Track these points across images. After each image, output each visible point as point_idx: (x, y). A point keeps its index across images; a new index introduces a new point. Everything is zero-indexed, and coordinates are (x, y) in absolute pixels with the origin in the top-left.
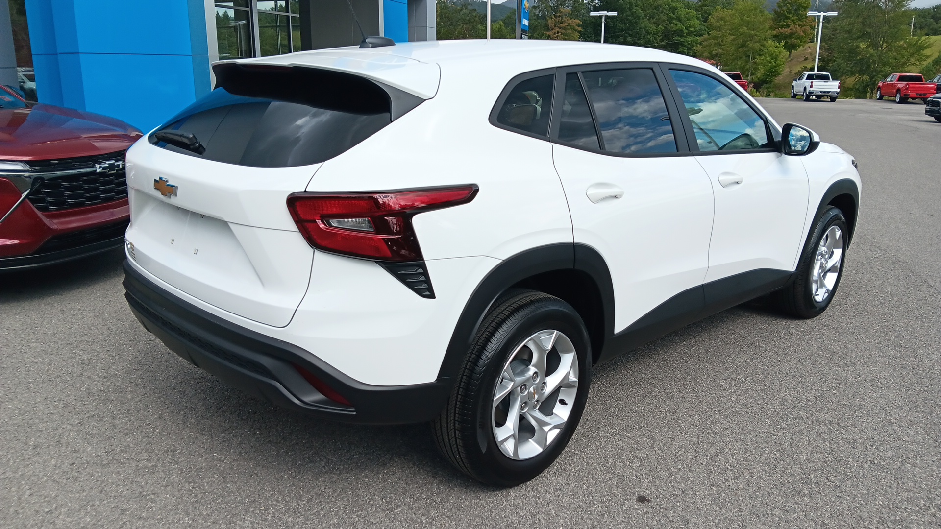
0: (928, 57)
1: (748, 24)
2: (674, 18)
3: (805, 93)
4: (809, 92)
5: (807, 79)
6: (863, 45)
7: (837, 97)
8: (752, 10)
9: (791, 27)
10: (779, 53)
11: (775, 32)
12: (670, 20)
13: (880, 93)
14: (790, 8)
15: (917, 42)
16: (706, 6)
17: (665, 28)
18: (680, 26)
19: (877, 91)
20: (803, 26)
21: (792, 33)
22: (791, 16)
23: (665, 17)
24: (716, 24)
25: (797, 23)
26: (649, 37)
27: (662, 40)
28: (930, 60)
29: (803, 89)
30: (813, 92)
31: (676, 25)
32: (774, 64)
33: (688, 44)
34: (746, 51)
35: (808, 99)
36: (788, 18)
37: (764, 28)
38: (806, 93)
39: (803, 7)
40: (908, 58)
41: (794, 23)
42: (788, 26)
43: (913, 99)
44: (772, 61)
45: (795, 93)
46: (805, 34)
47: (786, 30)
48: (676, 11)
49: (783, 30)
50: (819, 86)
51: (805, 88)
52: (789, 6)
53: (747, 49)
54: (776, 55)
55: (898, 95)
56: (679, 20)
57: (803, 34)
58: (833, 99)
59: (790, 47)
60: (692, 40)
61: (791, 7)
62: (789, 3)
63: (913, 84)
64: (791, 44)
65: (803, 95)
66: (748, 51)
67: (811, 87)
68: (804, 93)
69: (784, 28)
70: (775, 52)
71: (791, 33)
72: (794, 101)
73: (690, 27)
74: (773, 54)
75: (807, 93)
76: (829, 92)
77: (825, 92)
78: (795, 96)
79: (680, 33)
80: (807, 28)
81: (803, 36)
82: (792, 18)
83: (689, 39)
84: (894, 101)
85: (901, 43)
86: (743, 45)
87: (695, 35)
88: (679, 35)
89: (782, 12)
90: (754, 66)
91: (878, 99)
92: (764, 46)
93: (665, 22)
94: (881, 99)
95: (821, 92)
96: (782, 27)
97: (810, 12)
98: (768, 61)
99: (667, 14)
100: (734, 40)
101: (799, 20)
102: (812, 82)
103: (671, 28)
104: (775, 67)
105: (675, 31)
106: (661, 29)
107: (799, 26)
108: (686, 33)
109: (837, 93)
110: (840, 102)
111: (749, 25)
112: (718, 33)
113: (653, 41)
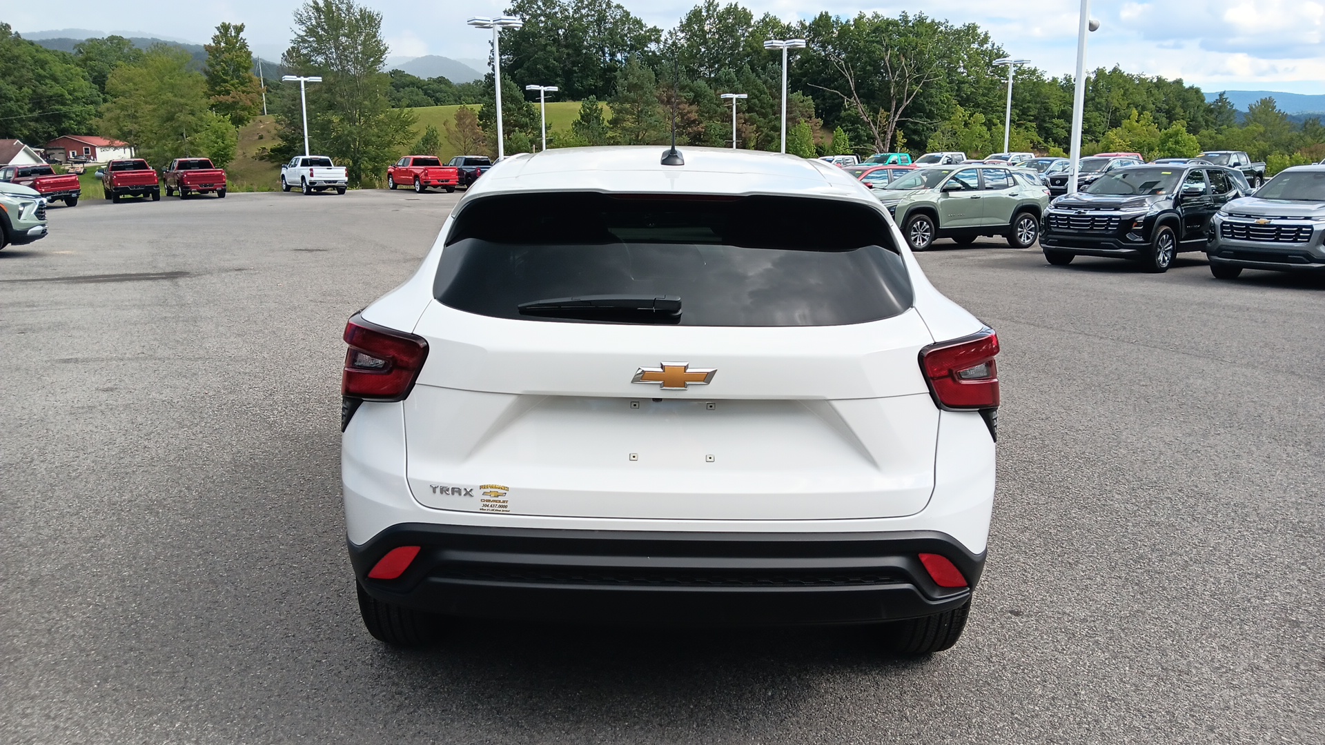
0: (414, 134)
1: (172, 87)
2: (45, 77)
3: (304, 184)
4: (310, 183)
5: (302, 165)
6: (335, 119)
7: (346, 187)
8: (175, 69)
9: (232, 94)
10: (226, 129)
11: (212, 101)
12: (40, 78)
13: (393, 180)
14: (227, 68)
15: (400, 115)
16: (91, 59)
17: (34, 91)
18: (57, 89)
19: (389, 179)
20: (248, 93)
21: (235, 102)
22: (229, 78)
23: (30, 75)
24: (122, 87)
25: (239, 89)
26: (9, 104)
27: (31, 111)
28: (419, 138)
29: (300, 179)
30: (316, 183)
31: (51, 87)
32: (222, 145)
33: (77, 116)
34: (177, 127)
35: (309, 193)
36: (225, 81)
37: (197, 95)
38: (306, 185)
39: (244, 67)
40: (393, 135)
41: (236, 88)
42: (228, 92)
43: (435, 186)
44: (218, 140)
45: (288, 184)
46: (253, 104)
47: (226, 97)
48: (47, 67)
49: (222, 98)
50: (321, 174)
51: (303, 178)
52: (224, 65)
53: (177, 124)
54: (222, 133)
55: (417, 183)
56: (55, 79)
57: (250, 104)
58: (341, 191)
59: (238, 121)
60: (81, 111)
61: (227, 66)
62: (223, 61)
63: (432, 169)
64: (236, 117)
65: (302, 187)
66: (179, 126)
67: (312, 175)
68: (302, 184)
69: (223, 95)
70: (220, 128)
71: (233, 102)
72: (287, 195)
73: (74, 90)
74: (217, 131)
75: (308, 184)
76: (335, 182)
77: (330, 182)
78: (288, 188)
79: (61, 100)
80: (254, 95)
81: (250, 107)
82: (232, 82)
83: (77, 108)
84: (414, 191)
85: (382, 116)
86: (170, 118)
87: (84, 102)
88: (58, 102)
89: (215, 73)
90: (192, 147)
91: (391, 189)
92: (201, 119)
93: (31, 82)
94: (394, 188)
95: (326, 182)
96: (219, 93)
97: (286, 76)
98: (212, 141)
99: (33, 70)
100: (154, 110)
101: (241, 85)
102: (311, 170)
103: (43, 90)
104: (225, 148)
105: (51, 97)
106: (27, 92)
107: (243, 93)
108: (70, 99)
109: (346, 183)
110: (350, 194)
111: (173, 89)
112: (127, 100)
113: (17, 111)
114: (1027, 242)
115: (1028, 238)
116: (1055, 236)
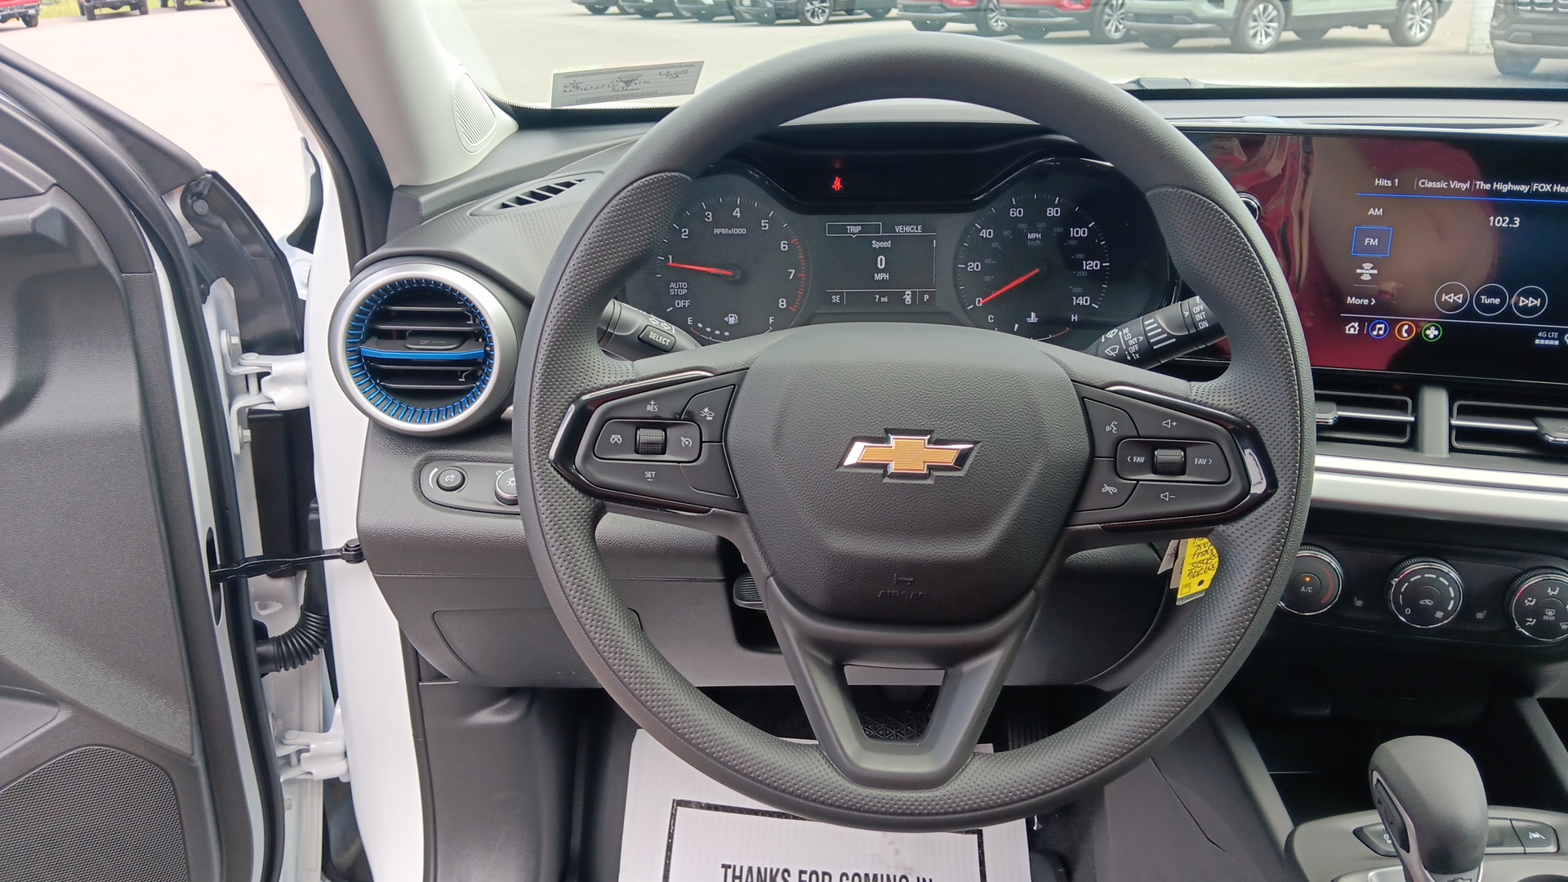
114: (1420, 36)
115: (1422, 29)
116: (1525, 27)
